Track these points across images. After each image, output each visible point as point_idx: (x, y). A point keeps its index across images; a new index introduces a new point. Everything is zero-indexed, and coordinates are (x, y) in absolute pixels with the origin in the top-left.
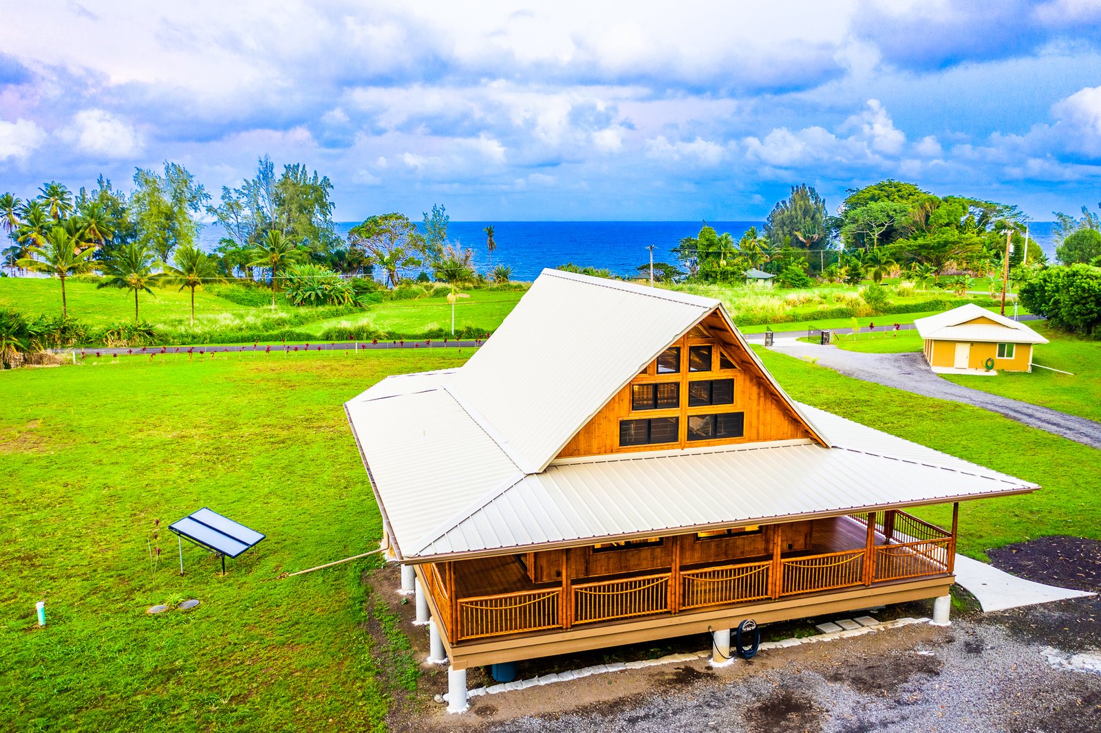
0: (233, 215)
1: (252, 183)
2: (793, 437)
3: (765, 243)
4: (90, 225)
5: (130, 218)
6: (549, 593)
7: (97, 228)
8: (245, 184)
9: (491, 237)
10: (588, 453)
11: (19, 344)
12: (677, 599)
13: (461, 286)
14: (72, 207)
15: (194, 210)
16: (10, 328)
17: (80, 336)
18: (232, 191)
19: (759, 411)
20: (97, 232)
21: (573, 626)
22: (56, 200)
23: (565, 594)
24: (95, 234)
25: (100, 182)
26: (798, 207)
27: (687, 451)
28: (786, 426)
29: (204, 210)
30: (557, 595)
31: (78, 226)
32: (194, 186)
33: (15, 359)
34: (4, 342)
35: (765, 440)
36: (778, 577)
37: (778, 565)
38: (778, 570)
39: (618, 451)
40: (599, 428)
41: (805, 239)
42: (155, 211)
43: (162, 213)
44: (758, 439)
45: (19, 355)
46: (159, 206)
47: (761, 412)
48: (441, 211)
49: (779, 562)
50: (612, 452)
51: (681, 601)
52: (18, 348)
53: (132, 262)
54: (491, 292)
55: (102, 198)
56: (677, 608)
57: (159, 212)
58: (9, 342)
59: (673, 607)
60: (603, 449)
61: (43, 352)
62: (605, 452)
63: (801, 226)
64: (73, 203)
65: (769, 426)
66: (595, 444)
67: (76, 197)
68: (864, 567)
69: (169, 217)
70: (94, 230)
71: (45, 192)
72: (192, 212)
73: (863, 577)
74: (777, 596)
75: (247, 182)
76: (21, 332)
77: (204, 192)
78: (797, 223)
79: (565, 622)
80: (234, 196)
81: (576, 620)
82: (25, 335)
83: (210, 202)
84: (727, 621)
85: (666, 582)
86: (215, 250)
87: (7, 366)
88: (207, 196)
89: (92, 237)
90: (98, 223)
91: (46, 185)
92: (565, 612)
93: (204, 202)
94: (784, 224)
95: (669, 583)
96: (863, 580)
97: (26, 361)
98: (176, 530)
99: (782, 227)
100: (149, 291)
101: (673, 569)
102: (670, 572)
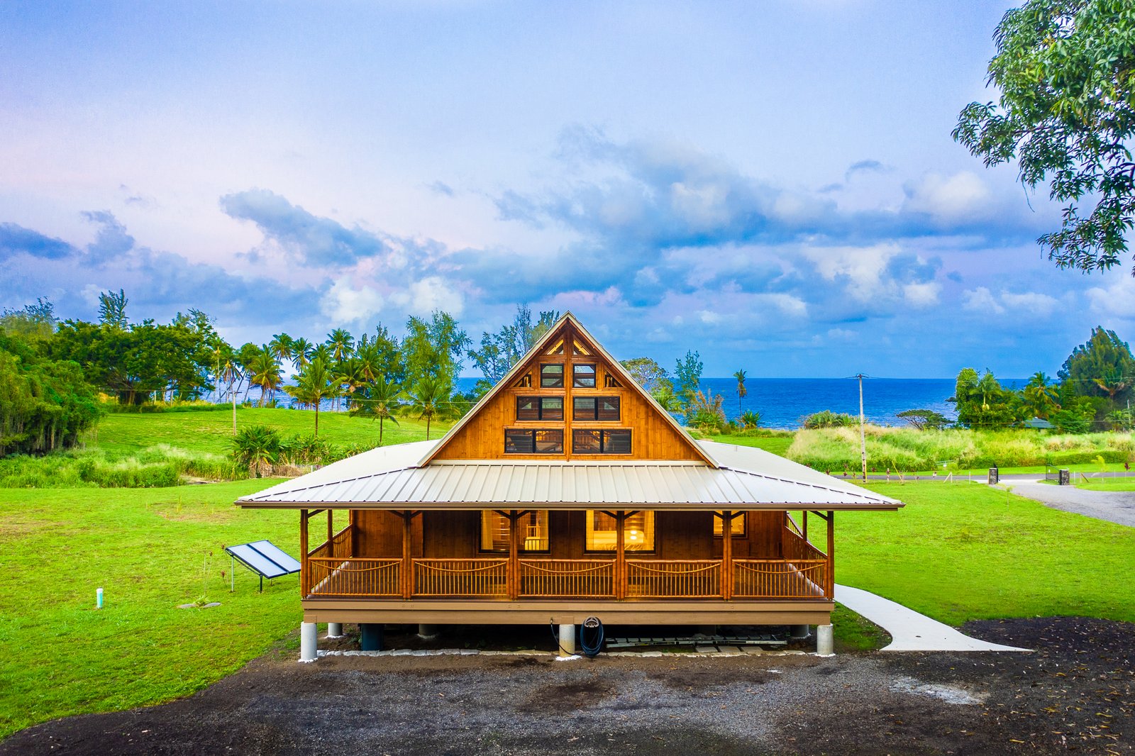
0: (490, 359)
1: (509, 329)
2: (686, 458)
3: (1056, 390)
4: (365, 366)
5: (402, 361)
6: (391, 562)
7: (371, 368)
8: (504, 330)
9: (742, 382)
10: (476, 457)
11: (270, 457)
12: (515, 586)
13: (707, 432)
14: (353, 350)
15: (456, 354)
16: (264, 443)
17: (324, 455)
18: (491, 336)
19: (647, 430)
20: (370, 372)
21: (413, 598)
22: (341, 344)
23: (405, 564)
24: (369, 374)
25: (379, 329)
26: (1097, 351)
27: (571, 463)
28: (679, 448)
29: (465, 354)
30: (399, 564)
31: (355, 367)
32: (457, 332)
33: (265, 470)
34: (258, 455)
35: (655, 458)
36: (622, 577)
37: (622, 565)
38: (623, 569)
39: (503, 457)
40: (484, 435)
41: (1107, 386)
42: (420, 353)
43: (427, 355)
44: (647, 457)
45: (269, 467)
46: (424, 350)
47: (649, 431)
48: (695, 357)
49: (622, 561)
50: (497, 457)
51: (520, 587)
52: (269, 460)
53: (380, 392)
54: (737, 438)
55: (379, 341)
56: (515, 594)
57: (425, 355)
58: (262, 454)
59: (511, 592)
60: (489, 454)
61: (288, 465)
62: (491, 458)
63: (1102, 373)
64: (355, 348)
65: (659, 446)
66: (481, 449)
67: (359, 342)
68: (721, 579)
69: (434, 359)
70: (368, 371)
71: (332, 338)
72: (454, 355)
73: (721, 590)
74: (622, 597)
75: (505, 328)
76: (274, 447)
77: (466, 337)
78: (1097, 369)
79: (405, 592)
80: (493, 341)
81: (417, 592)
82: (276, 449)
83: (471, 347)
84: (570, 616)
85: (505, 566)
86: (472, 391)
87: (259, 476)
88: (468, 341)
89: (365, 376)
90: (372, 364)
91: (334, 331)
92: (405, 583)
93: (465, 346)
94: (1081, 370)
95: (507, 567)
96: (721, 592)
97: (274, 472)
98: (231, 551)
99: (1079, 374)
100: (394, 420)
101: (511, 554)
102: (508, 556)
